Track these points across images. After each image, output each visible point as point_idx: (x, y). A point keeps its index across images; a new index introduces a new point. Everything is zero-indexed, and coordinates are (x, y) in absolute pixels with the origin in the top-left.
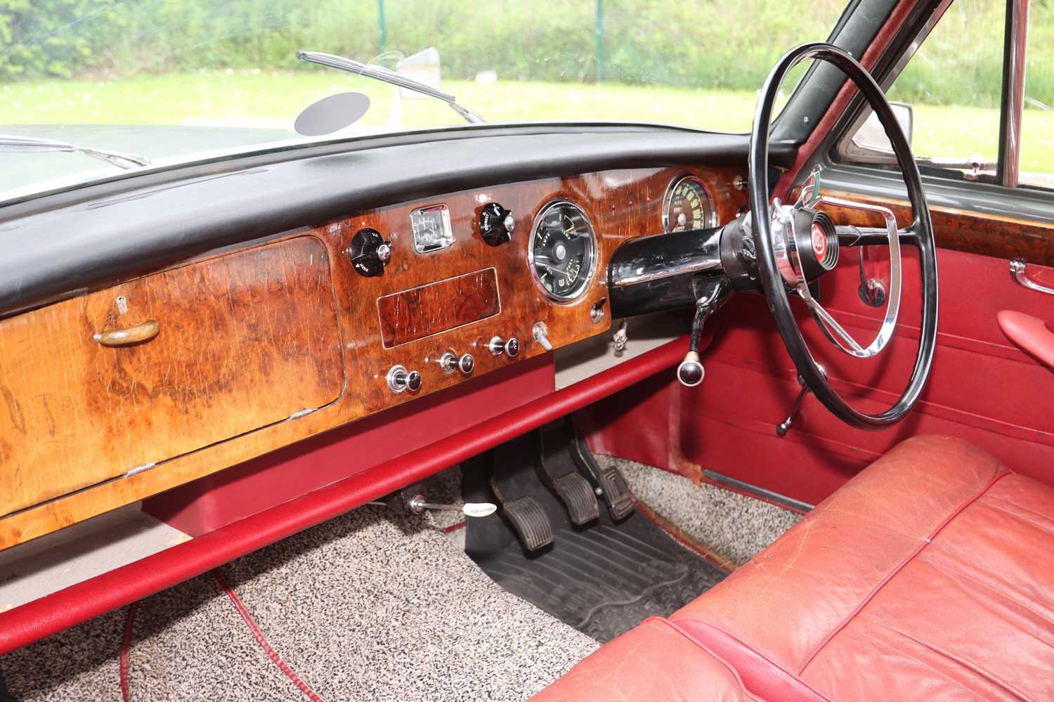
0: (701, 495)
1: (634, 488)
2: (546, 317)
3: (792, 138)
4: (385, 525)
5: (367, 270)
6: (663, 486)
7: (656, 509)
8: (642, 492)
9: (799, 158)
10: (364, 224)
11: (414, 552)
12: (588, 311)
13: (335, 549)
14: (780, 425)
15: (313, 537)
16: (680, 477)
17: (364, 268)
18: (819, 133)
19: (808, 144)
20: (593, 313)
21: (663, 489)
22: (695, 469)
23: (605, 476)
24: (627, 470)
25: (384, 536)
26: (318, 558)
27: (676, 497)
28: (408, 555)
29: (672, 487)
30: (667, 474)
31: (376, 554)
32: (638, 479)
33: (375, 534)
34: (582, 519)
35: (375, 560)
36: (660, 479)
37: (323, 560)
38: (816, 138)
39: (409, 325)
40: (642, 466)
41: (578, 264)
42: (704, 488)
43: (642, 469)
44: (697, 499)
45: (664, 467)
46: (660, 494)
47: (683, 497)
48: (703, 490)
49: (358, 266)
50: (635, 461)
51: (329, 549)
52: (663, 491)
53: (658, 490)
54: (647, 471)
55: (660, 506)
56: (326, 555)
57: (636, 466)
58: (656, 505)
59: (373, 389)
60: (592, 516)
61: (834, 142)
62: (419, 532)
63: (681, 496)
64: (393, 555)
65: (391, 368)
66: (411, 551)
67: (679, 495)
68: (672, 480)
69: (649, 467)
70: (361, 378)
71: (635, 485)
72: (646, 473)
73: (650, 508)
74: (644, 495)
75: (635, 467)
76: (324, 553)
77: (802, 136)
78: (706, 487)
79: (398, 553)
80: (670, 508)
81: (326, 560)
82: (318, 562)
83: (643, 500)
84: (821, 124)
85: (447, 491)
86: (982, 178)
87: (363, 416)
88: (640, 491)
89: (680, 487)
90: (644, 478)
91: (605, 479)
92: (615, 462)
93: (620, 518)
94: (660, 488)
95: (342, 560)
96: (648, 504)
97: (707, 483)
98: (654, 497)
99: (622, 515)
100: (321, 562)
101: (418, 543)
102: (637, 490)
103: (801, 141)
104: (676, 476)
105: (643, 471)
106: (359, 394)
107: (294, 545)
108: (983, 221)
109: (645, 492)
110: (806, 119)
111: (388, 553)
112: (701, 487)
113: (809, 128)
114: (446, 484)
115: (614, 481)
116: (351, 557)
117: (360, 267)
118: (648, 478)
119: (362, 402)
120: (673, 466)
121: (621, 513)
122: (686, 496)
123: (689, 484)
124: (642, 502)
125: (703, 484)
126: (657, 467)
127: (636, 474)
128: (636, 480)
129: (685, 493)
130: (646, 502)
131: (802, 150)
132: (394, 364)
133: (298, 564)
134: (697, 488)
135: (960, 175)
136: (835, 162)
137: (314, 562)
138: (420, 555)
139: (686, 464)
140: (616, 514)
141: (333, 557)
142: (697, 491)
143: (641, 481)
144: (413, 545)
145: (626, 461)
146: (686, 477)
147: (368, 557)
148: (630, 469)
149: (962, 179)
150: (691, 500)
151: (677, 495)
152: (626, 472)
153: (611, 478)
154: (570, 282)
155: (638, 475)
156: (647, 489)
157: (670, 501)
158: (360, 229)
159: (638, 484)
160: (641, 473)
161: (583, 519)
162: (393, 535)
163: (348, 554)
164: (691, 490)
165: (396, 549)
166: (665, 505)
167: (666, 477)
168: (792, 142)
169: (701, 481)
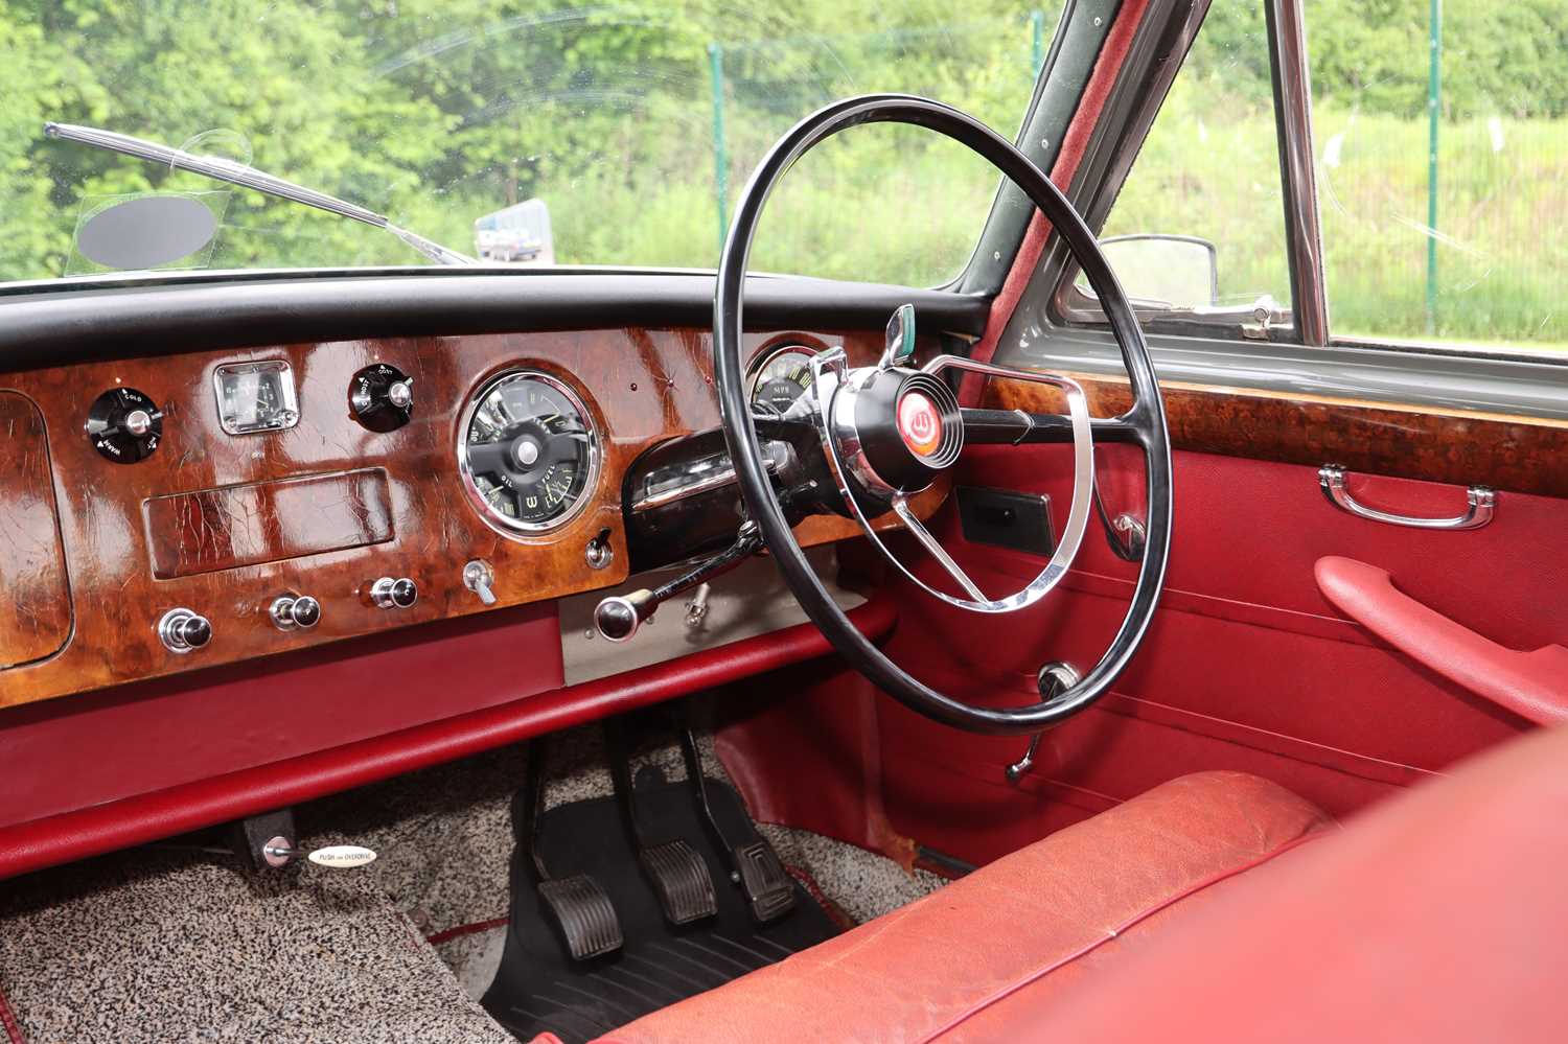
0: (915, 888)
1: (821, 878)
2: (491, 554)
3: (981, 288)
4: (286, 898)
5: (118, 452)
6: (862, 874)
7: (853, 913)
8: (832, 885)
9: (993, 319)
10: (118, 380)
11: (323, 941)
12: (583, 548)
13: (184, 928)
14: (1010, 767)
15: (153, 908)
16: (884, 859)
17: (112, 449)
18: (1019, 276)
19: (1003, 295)
20: (592, 553)
21: (861, 879)
22: (904, 845)
23: (743, 851)
24: (811, 849)
25: (280, 914)
26: (151, 940)
27: (880, 893)
28: (313, 946)
29: (874, 877)
30: (865, 855)
31: (252, 941)
32: (825, 864)
33: (265, 910)
34: (682, 916)
35: (249, 949)
36: (856, 863)
37: (157, 943)
38: (1014, 283)
39: (205, 545)
40: (830, 842)
41: (569, 475)
42: (919, 877)
43: (831, 846)
44: (910, 896)
45: (860, 843)
46: (858, 888)
47: (890, 892)
48: (918, 881)
49: (100, 444)
50: (820, 835)
51: (174, 927)
52: (862, 883)
53: (855, 881)
54: (838, 850)
55: (858, 907)
56: (165, 937)
57: (822, 841)
58: (852, 905)
59: (128, 643)
60: (703, 912)
61: (1051, 292)
62: (349, 913)
63: (887, 891)
64: (282, 945)
65: (166, 611)
66: (319, 941)
67: (884, 889)
68: (873, 864)
69: (841, 844)
70: (106, 624)
71: (822, 873)
72: (836, 853)
73: (843, 910)
74: (835, 890)
75: (821, 844)
76: (163, 933)
77: (993, 283)
78: (922, 875)
79: (295, 942)
80: (872, 910)
81: (164, 944)
82: (150, 947)
83: (833, 898)
84: (1019, 260)
85: (485, 868)
86: (1274, 335)
87: (108, 684)
88: (829, 882)
89: (885, 876)
90: (834, 861)
91: (744, 857)
92: (793, 836)
93: (764, 919)
94: (858, 878)
95: (190, 945)
96: (841, 904)
97: (924, 868)
98: (849, 892)
99: (769, 914)
100: (154, 947)
101: (337, 929)
102: (824, 882)
103: (993, 291)
104: (879, 858)
105: (832, 850)
106: (101, 649)
107: (116, 919)
108: (1270, 402)
109: (836, 884)
110: (997, 255)
111: (275, 940)
112: (914, 875)
113: (1001, 269)
114: (484, 856)
115: (759, 859)
116: (207, 942)
117: (105, 447)
118: (840, 862)
119: (107, 663)
120: (872, 838)
121: (769, 912)
122: (894, 891)
123: (897, 872)
124: (832, 901)
125: (917, 870)
126: (852, 844)
127: (822, 856)
128: (822, 865)
129: (893, 887)
130: (839, 901)
131: (997, 306)
132: (174, 606)
133: (116, 949)
134: (909, 877)
135: (1236, 332)
136: (1054, 323)
137: (143, 946)
138: (334, 947)
139: (892, 837)
140: (758, 914)
141: (176, 940)
142: (909, 882)
143: (830, 865)
144: (325, 931)
145: (807, 834)
146: (892, 859)
147: (238, 943)
148: (814, 847)
149: (1245, 338)
150: (901, 898)
151: (881, 890)
152: (809, 852)
153: (753, 856)
154: (552, 503)
155: (826, 856)
156: (839, 879)
157: (871, 898)
158: (110, 388)
159: (825, 871)
160: (829, 854)
161: (684, 917)
162: (297, 914)
163: (202, 937)
164: (901, 881)
165: (291, 934)
166: (866, 906)
167: (865, 860)
168: (981, 294)
169: (914, 866)
